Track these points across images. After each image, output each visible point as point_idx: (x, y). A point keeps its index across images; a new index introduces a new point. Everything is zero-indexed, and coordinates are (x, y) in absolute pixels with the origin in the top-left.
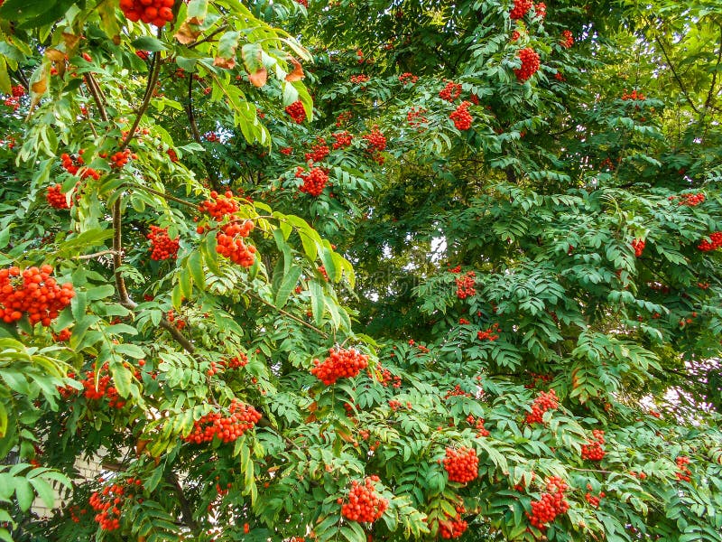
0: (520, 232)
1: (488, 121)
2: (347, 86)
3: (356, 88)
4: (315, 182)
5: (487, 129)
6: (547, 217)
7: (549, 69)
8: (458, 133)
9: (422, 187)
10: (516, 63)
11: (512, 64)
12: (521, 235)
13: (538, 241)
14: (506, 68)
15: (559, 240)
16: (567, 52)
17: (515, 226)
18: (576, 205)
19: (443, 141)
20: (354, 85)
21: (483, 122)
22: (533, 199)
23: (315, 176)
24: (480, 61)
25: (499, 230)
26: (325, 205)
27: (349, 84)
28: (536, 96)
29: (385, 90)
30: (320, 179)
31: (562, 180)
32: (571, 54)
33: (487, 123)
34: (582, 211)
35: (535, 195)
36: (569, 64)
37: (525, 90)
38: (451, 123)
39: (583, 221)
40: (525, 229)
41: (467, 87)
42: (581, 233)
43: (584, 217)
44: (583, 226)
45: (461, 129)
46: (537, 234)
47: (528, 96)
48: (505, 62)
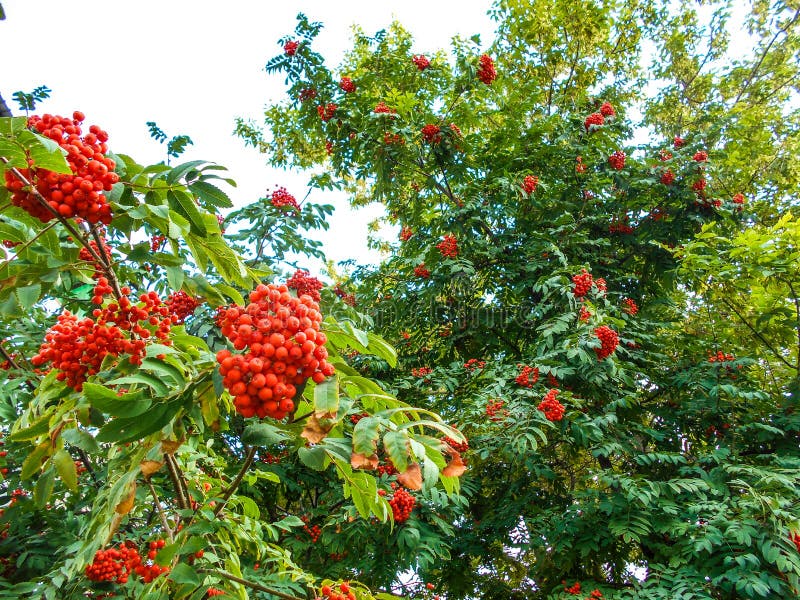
0: (645, 531)
1: (580, 406)
2: (408, 380)
3: (419, 382)
4: (399, 506)
5: (581, 416)
6: (670, 509)
7: (625, 341)
8: (551, 425)
9: (500, 476)
10: (595, 343)
11: (591, 344)
12: (645, 534)
13: (666, 540)
14: (585, 348)
15: (696, 538)
16: (634, 319)
17: (635, 523)
18: (701, 490)
19: (536, 435)
20: (417, 379)
21: (576, 409)
22: (650, 490)
23: (400, 499)
24: (550, 341)
25: (617, 530)
26: (415, 533)
27: (411, 378)
28: (622, 372)
29: (450, 379)
30: (406, 503)
31: (676, 462)
32: (638, 321)
33: (580, 409)
34: (711, 497)
35: (651, 484)
36: (640, 331)
37: (609, 367)
38: (542, 415)
39: (717, 512)
40: (648, 526)
41: (544, 369)
42: (723, 528)
43: (716, 505)
44: (719, 517)
45: (554, 420)
46: (663, 532)
47: (614, 373)
48: (582, 342)
